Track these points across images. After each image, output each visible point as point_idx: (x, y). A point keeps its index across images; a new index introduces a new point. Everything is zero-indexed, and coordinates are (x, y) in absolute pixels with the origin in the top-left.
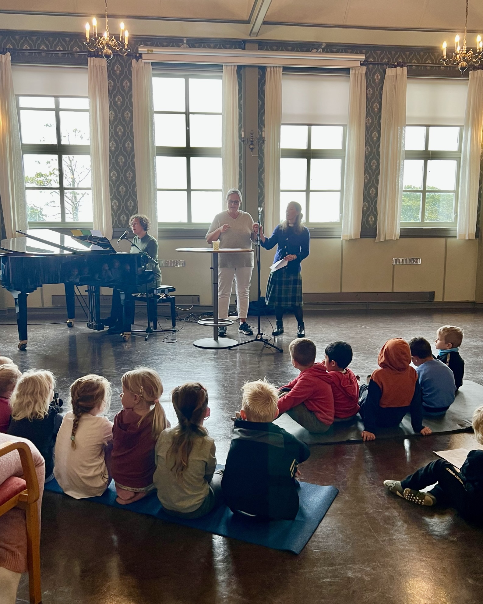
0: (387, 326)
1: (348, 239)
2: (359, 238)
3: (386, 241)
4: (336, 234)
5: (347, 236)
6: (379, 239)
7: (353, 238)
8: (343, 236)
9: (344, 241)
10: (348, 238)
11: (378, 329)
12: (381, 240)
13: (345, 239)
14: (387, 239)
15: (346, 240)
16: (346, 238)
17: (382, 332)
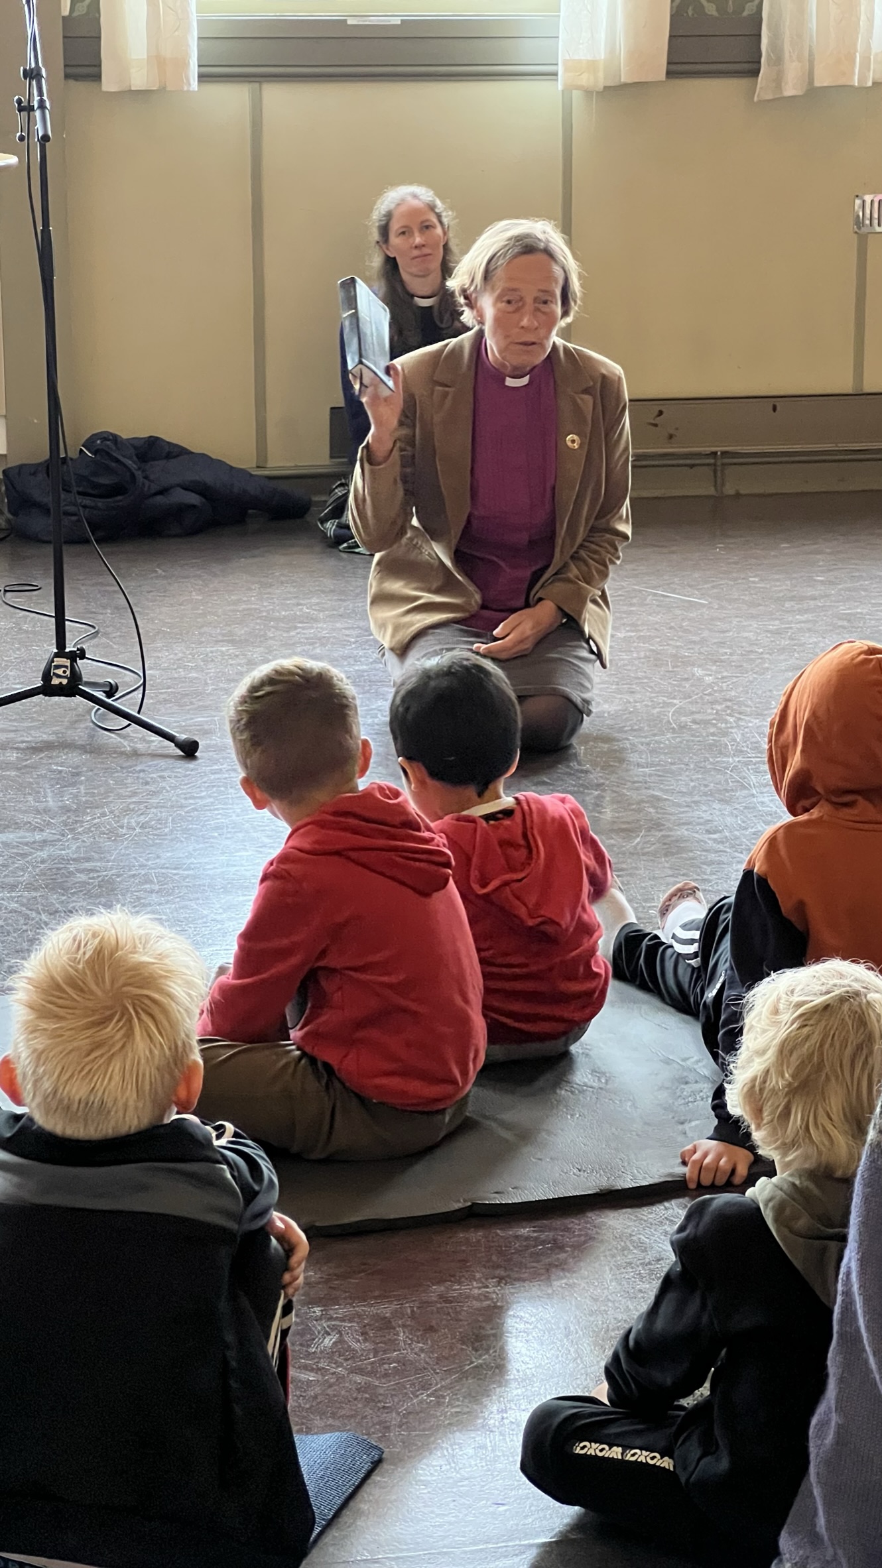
0: (810, 592)
1: (600, 87)
2: (662, 76)
3: (814, 95)
4: (528, 53)
5: (592, 65)
6: (778, 81)
7: (623, 80)
8: (566, 70)
9: (576, 94)
10: (601, 80)
11: (754, 611)
12: (789, 91)
13: (578, 88)
14: (817, 84)
15: (588, 93)
16: (585, 80)
17: (775, 625)
